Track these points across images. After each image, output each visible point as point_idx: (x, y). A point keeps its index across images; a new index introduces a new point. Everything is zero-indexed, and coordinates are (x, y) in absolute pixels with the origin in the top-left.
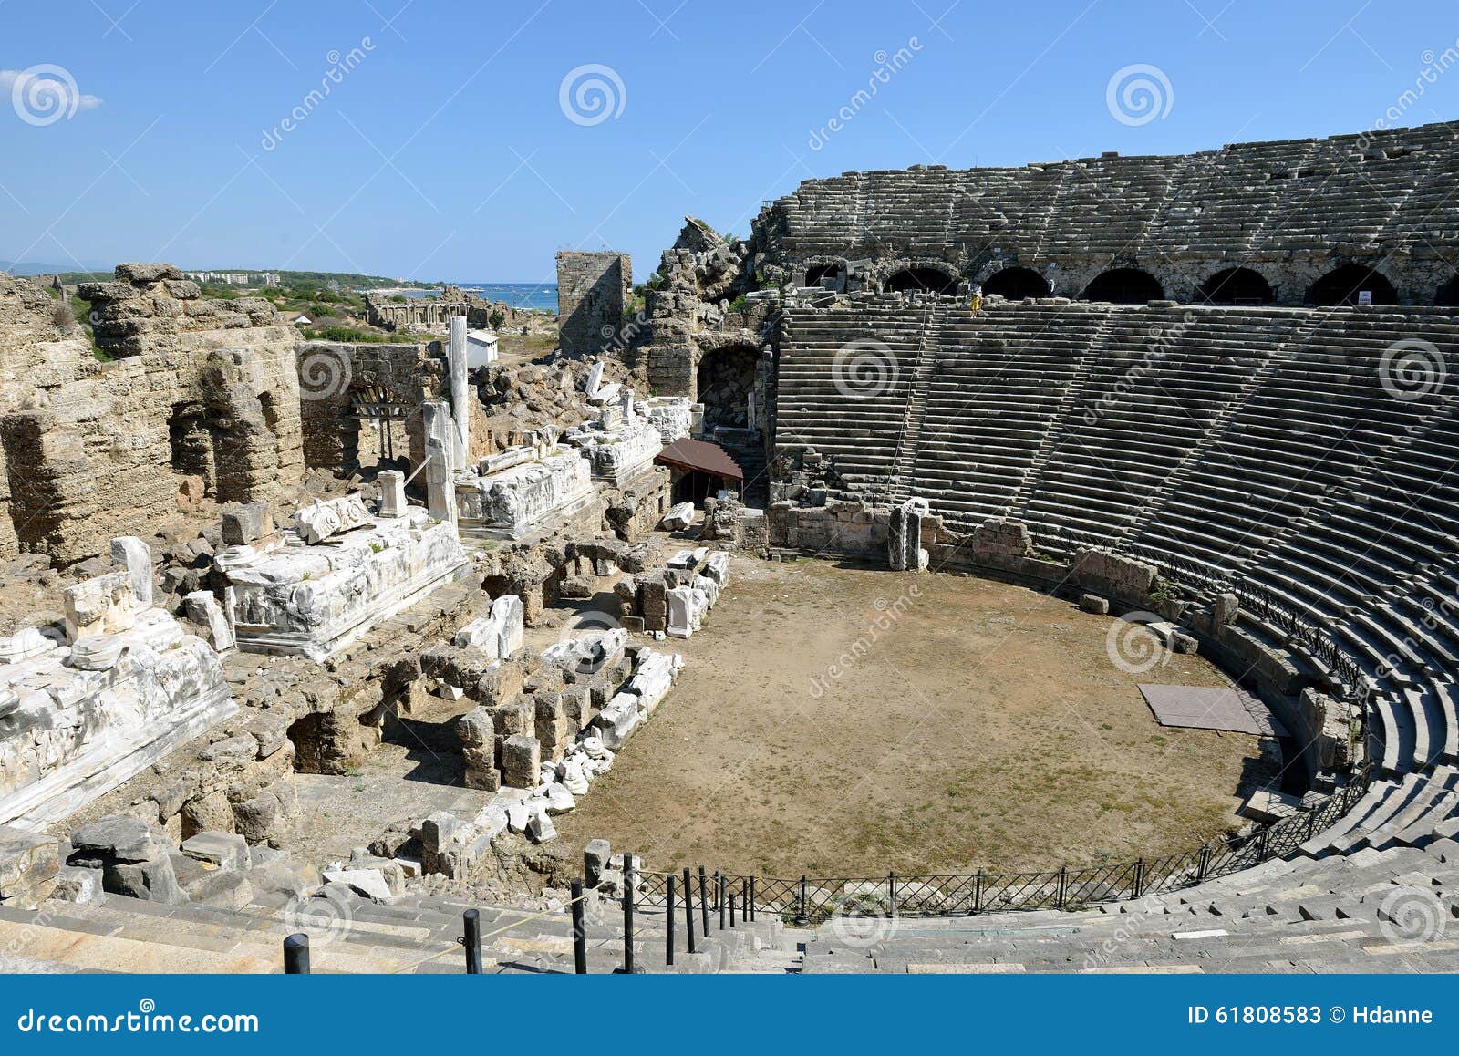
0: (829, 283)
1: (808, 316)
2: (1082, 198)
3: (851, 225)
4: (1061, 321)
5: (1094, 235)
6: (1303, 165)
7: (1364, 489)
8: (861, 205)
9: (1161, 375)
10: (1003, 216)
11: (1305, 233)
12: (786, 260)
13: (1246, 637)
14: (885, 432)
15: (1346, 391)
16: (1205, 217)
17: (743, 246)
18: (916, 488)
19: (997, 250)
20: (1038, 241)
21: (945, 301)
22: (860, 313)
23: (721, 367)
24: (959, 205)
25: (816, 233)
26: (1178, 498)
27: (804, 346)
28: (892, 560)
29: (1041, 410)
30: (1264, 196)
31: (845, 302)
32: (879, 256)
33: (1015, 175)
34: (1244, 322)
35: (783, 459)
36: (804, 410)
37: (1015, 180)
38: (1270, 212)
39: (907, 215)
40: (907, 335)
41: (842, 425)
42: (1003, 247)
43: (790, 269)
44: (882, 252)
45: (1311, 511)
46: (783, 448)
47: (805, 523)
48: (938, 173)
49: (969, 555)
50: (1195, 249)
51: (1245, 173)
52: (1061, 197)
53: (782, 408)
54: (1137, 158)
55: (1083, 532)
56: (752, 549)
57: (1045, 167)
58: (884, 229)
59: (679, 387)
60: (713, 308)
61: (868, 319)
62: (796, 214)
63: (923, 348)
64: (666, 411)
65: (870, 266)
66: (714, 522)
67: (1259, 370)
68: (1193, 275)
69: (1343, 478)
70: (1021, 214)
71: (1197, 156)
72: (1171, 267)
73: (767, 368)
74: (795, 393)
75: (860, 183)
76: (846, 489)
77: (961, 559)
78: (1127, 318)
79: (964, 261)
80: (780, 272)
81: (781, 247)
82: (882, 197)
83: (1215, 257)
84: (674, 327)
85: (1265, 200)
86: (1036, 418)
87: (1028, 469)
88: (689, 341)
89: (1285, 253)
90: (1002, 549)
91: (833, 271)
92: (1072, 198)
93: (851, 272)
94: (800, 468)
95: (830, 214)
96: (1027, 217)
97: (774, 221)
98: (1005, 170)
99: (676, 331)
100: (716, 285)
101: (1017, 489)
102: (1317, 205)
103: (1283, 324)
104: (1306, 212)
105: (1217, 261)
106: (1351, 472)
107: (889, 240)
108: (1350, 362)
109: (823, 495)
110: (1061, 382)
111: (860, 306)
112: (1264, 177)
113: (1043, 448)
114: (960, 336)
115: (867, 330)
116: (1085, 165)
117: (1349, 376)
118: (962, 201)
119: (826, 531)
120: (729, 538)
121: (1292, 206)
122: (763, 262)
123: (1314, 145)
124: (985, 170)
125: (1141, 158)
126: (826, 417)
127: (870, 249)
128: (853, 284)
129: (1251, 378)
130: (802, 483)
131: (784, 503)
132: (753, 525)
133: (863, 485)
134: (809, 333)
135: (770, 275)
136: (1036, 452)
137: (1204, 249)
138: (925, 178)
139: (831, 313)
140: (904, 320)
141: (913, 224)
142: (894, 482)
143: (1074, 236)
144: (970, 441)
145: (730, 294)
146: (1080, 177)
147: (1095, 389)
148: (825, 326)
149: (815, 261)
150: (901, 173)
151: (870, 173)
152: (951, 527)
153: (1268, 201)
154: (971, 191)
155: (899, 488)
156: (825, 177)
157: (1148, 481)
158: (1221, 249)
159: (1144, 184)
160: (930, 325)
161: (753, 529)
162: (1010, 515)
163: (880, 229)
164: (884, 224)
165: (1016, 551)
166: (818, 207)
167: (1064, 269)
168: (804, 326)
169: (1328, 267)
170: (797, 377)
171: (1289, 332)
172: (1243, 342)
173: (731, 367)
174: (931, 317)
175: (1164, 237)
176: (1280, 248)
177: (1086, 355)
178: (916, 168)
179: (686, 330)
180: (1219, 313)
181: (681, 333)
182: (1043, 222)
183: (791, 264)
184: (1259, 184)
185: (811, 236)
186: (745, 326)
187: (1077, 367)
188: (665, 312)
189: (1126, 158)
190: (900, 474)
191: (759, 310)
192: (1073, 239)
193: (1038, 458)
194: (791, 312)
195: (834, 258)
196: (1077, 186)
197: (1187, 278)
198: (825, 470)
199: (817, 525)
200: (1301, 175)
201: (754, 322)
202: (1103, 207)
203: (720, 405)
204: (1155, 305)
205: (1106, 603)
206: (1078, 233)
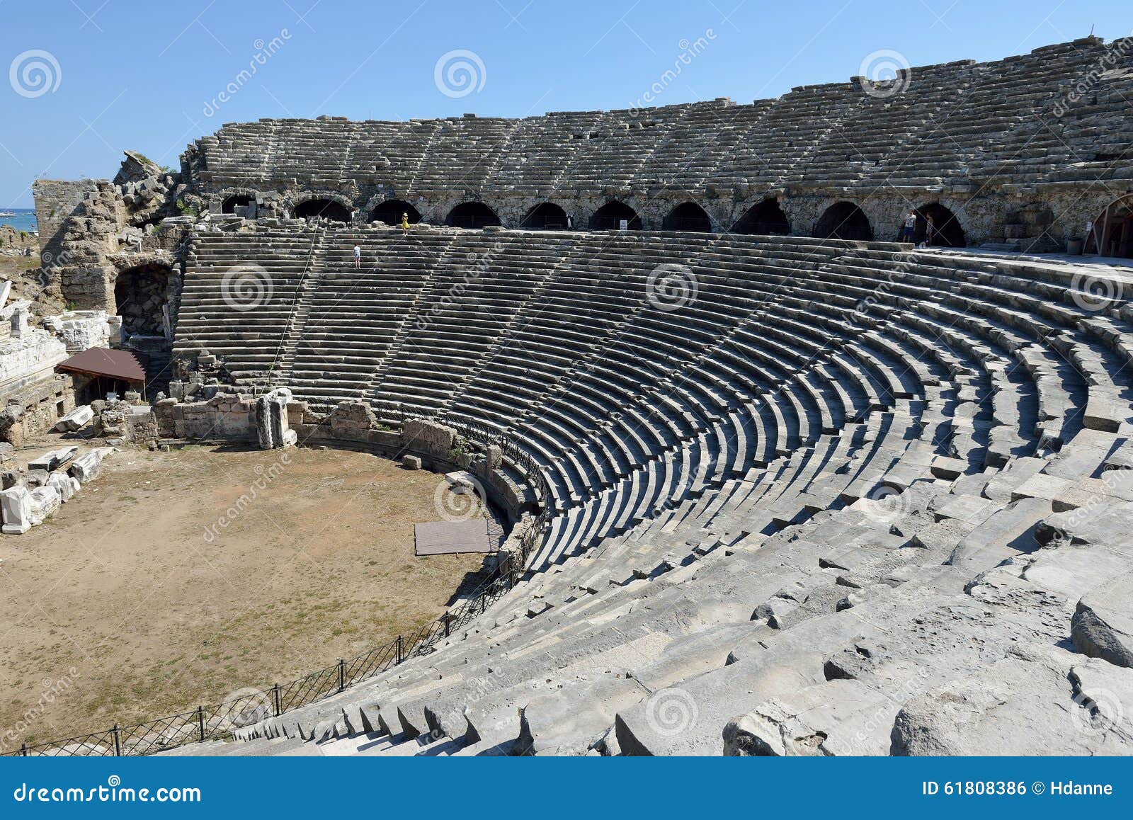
0: (242, 210)
1: (217, 238)
2: (446, 147)
3: (263, 162)
4: (420, 242)
5: (453, 176)
6: (593, 130)
7: (594, 361)
8: (273, 146)
9: (484, 282)
10: (386, 159)
11: (588, 178)
12: (203, 191)
13: (503, 477)
14: (272, 334)
15: (597, 291)
16: (528, 165)
17: (169, 178)
18: (293, 379)
19: (381, 186)
20: (411, 179)
21: (335, 226)
22: (263, 236)
23: (143, 283)
24: (354, 149)
25: (230, 169)
26: (483, 375)
27: (209, 264)
28: (261, 441)
29: (398, 312)
30: (566, 151)
31: (252, 226)
32: (285, 188)
33: (400, 128)
34: (543, 243)
35: (180, 361)
36: (203, 319)
37: (399, 132)
38: (569, 162)
39: (311, 156)
40: (300, 253)
41: (236, 330)
42: (385, 184)
43: (208, 198)
44: (288, 185)
45: (562, 379)
46: (179, 352)
47: (190, 416)
48: (342, 124)
49: (329, 431)
50: (518, 188)
51: (555, 134)
52: (431, 146)
53: (183, 317)
54: (488, 119)
55: (415, 406)
56: (143, 442)
57: (423, 123)
58: (291, 166)
59: (96, 301)
60: (137, 232)
61: (269, 241)
62: (214, 151)
63: (311, 264)
64: (78, 324)
65: (277, 196)
66: (101, 421)
67: (547, 277)
68: (518, 208)
69: (583, 354)
70: (400, 159)
71: (528, 119)
72: (503, 201)
73: (176, 283)
74: (197, 304)
75: (274, 128)
76: (234, 384)
77: (324, 435)
78: (468, 240)
79: (356, 194)
80: (198, 201)
81: (199, 180)
82: (291, 141)
83: (532, 195)
84: (86, 248)
85: (567, 154)
86: (393, 318)
87: (382, 359)
88: (103, 259)
89: (575, 192)
90: (353, 424)
91: (245, 200)
92: (439, 147)
93: (260, 201)
94: (196, 369)
95: (246, 153)
96: (405, 161)
97: (197, 157)
98: (392, 123)
99: (88, 252)
100: (142, 212)
101: (373, 375)
102: (598, 159)
103: (566, 244)
104: (590, 163)
105: (533, 197)
106: (587, 350)
107: (294, 176)
108: (601, 271)
109: (215, 390)
110: (414, 289)
111: (263, 230)
112: (568, 137)
113: (397, 342)
114: (343, 254)
115: (266, 250)
116: (451, 123)
117: (598, 281)
118: (357, 146)
119: (210, 422)
120: (118, 434)
121: (583, 159)
122: (184, 192)
123: (601, 116)
124: (377, 122)
125: (491, 119)
126: (222, 323)
127: (278, 183)
128: (262, 211)
129: (541, 283)
130: (198, 381)
131: (170, 400)
132: (141, 421)
133: (248, 380)
134: (215, 253)
135: (190, 203)
136: (391, 345)
137: (525, 188)
138: (329, 127)
139: (237, 236)
140: (299, 242)
141: (316, 164)
142: (276, 376)
143: (437, 177)
144: (341, 339)
145: (155, 220)
146: (447, 132)
147: (438, 294)
148: (230, 246)
149: (230, 192)
150: (310, 121)
151: (284, 120)
152: (314, 409)
153: (568, 155)
154: (364, 138)
155: (280, 380)
156: (244, 122)
157: (466, 364)
158: (535, 188)
159: (491, 139)
160: (320, 245)
161: (142, 425)
162: (366, 396)
163: (287, 167)
164: (291, 163)
165: (363, 425)
166: (234, 147)
167: (430, 202)
168: (211, 247)
169: (601, 203)
170: (200, 290)
171: (570, 250)
172: (539, 257)
173: (152, 283)
174: (322, 239)
175: (500, 179)
176: (572, 189)
177: (436, 268)
178: (322, 118)
179: (98, 251)
180: (529, 235)
181: (94, 254)
182: (416, 165)
183: (208, 194)
184: (564, 142)
185: (227, 170)
186: (163, 247)
187: (428, 277)
188: (77, 235)
189: (480, 119)
190: (281, 369)
191: (174, 232)
192: (437, 179)
193: (391, 350)
194: (200, 235)
195: (247, 189)
196: (444, 138)
197: (514, 210)
198: (218, 369)
199: (200, 417)
200: (591, 137)
201: (170, 243)
202: (459, 155)
203: (143, 316)
204: (488, 230)
205: (419, 461)
206: (440, 174)
